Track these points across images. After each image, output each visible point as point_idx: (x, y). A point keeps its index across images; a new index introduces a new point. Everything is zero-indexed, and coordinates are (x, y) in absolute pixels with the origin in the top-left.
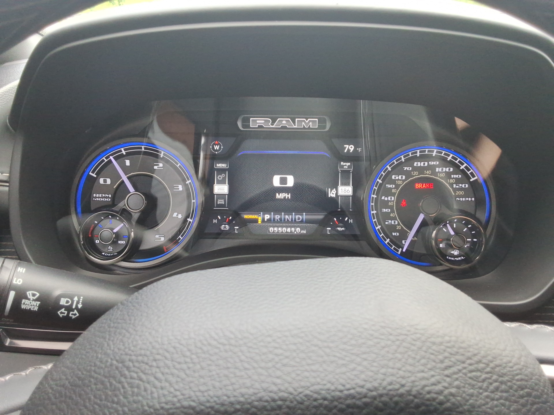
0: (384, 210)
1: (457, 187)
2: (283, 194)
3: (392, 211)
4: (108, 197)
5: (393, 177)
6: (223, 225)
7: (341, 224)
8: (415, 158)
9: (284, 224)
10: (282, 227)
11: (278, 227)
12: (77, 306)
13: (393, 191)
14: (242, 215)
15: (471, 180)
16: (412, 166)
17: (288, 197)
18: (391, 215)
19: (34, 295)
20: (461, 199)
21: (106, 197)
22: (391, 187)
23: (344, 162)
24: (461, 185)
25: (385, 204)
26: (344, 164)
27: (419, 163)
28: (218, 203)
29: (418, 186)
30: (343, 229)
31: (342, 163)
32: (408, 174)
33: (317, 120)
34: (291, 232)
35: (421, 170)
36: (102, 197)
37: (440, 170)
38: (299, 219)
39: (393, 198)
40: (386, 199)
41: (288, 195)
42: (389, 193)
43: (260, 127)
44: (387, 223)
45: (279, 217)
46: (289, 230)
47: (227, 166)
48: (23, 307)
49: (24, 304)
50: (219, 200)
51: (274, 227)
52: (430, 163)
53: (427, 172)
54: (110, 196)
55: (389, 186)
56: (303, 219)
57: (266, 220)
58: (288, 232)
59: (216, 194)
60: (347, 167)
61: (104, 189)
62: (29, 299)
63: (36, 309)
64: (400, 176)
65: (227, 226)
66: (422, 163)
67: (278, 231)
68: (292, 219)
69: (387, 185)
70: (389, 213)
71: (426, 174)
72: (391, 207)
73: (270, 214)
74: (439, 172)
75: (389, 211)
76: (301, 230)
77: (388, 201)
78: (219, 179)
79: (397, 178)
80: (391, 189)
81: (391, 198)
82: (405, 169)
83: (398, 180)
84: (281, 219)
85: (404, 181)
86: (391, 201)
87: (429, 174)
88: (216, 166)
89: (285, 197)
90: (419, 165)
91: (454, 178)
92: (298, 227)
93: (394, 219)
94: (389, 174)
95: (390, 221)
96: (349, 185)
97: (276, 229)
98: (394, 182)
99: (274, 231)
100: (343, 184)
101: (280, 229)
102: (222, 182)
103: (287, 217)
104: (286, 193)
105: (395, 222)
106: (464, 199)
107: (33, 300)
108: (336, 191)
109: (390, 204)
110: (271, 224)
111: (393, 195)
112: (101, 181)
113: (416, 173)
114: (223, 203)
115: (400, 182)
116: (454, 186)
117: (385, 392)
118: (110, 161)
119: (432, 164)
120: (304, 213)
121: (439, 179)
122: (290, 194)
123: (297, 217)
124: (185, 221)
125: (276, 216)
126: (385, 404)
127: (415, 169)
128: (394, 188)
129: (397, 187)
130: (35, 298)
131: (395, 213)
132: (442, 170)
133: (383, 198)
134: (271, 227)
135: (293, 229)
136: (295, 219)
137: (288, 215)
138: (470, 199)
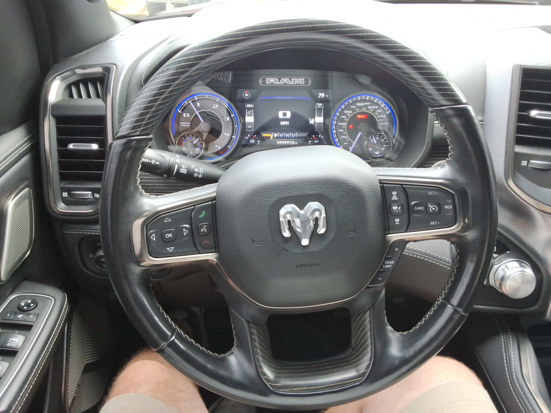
0: (340, 130)
1: (380, 117)
2: (285, 122)
3: (345, 131)
4: (188, 124)
5: (345, 112)
6: (251, 140)
7: (317, 139)
8: (357, 101)
9: (285, 139)
10: (284, 141)
11: (282, 141)
12: (201, 172)
13: (345, 119)
14: (262, 134)
15: (387, 113)
16: (356, 105)
17: (287, 124)
18: (344, 133)
19: (185, 167)
20: (381, 124)
21: (187, 124)
22: (344, 117)
23: (319, 103)
24: (381, 116)
25: (341, 127)
26: (319, 104)
27: (359, 104)
28: (248, 127)
29: (359, 116)
30: (318, 141)
31: (318, 104)
32: (353, 110)
33: (304, 79)
34: (289, 143)
35: (360, 108)
36: (185, 124)
37: (371, 108)
38: (293, 136)
39: (345, 123)
40: (341, 124)
41: (287, 122)
42: (343, 121)
43: (272, 83)
44: (341, 137)
45: (282, 135)
46: (288, 142)
47: (253, 106)
48: (181, 172)
49: (181, 170)
50: (249, 126)
51: (279, 141)
52: (365, 103)
53: (364, 109)
54: (189, 123)
55: (343, 117)
56: (295, 136)
57: (275, 137)
58: (287, 144)
59: (247, 123)
60: (320, 106)
61: (186, 120)
62: (183, 169)
63: (186, 173)
64: (349, 111)
65: (253, 140)
66: (361, 104)
67: (282, 143)
68: (290, 136)
69: (342, 116)
70: (343, 132)
71: (363, 110)
72: (344, 129)
73: (277, 134)
74: (370, 109)
75: (343, 130)
76: (295, 142)
77: (342, 125)
78: (248, 113)
79: (347, 112)
80: (344, 118)
81: (344, 124)
82: (352, 107)
83: (348, 113)
84: (283, 136)
85: (351, 114)
86: (344, 125)
87: (364, 110)
88: (246, 106)
89: (285, 124)
90: (359, 105)
91: (378, 112)
92: (293, 140)
93: (346, 135)
94: (343, 110)
95: (343, 137)
96: (321, 116)
97: (281, 142)
98: (345, 115)
99: (280, 143)
100: (318, 116)
101: (283, 142)
102: (250, 115)
103: (287, 135)
104: (286, 121)
105: (346, 137)
106: (383, 124)
107: (185, 169)
108: (314, 120)
109: (343, 127)
110: (278, 139)
111: (345, 122)
112: (184, 115)
113: (358, 109)
114: (251, 127)
115: (349, 115)
116: (378, 116)
117: (327, 176)
118: (189, 104)
119: (367, 104)
120: (296, 133)
121: (370, 112)
122: (288, 122)
123: (292, 135)
124: (231, 138)
125: (281, 134)
126: (327, 179)
127: (357, 107)
128: (346, 118)
129: (347, 117)
130: (185, 168)
131: (346, 132)
132: (372, 107)
133: (340, 123)
134: (278, 140)
135: (290, 142)
136: (291, 136)
137: (288, 134)
138: (386, 124)
